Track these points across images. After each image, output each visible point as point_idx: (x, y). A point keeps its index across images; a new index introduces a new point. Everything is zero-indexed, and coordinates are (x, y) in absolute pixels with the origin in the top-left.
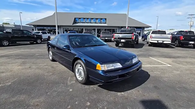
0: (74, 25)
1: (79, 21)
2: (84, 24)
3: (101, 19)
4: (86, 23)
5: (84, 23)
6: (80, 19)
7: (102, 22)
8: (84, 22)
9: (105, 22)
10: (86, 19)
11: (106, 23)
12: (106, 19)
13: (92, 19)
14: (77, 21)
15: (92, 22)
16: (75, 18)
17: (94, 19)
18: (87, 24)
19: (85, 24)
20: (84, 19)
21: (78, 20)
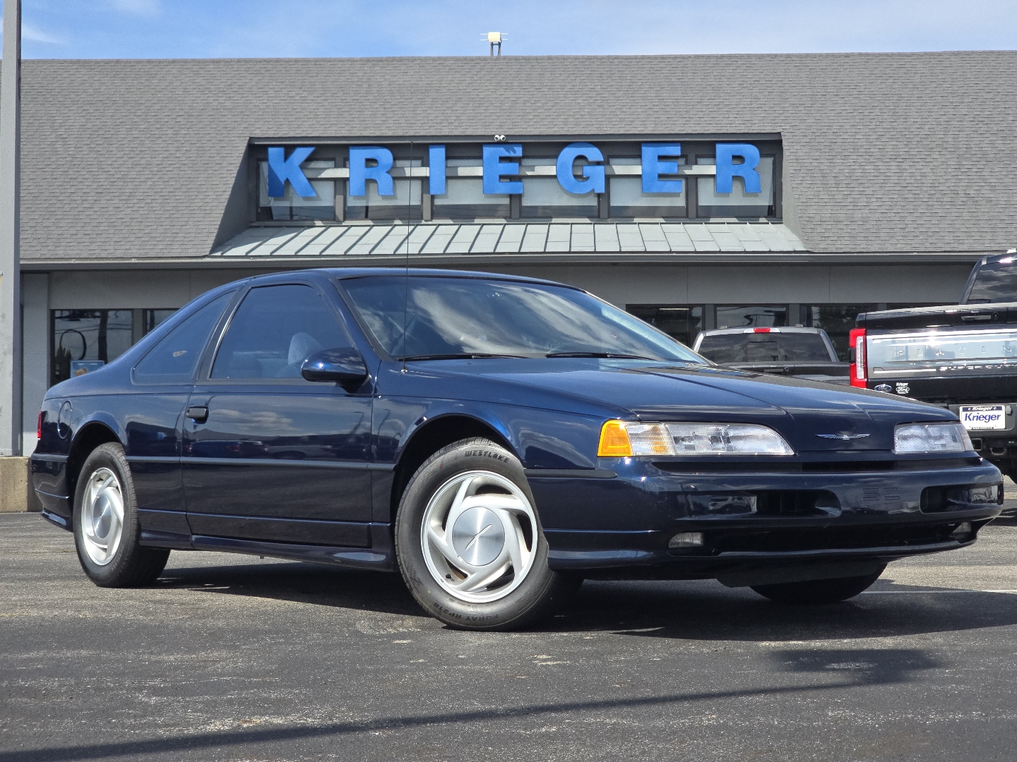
0: (238, 252)
1: (326, 195)
2: (401, 230)
3: (699, 147)
4: (440, 212)
5: (411, 215)
6: (335, 151)
7: (707, 197)
8: (409, 196)
9: (765, 200)
10: (437, 154)
11: (773, 214)
12: (771, 146)
13: (548, 147)
14: (280, 189)
15: (536, 196)
16: (256, 151)
17: (568, 154)
18: (446, 229)
19: (422, 232)
20: (412, 149)
21: (299, 179)
